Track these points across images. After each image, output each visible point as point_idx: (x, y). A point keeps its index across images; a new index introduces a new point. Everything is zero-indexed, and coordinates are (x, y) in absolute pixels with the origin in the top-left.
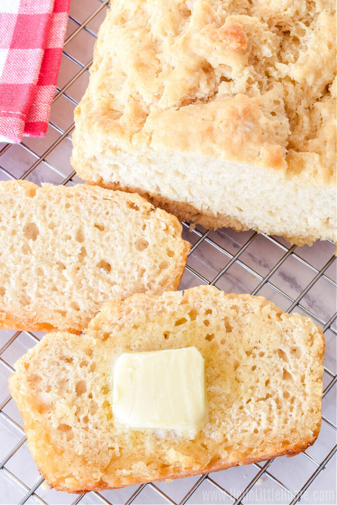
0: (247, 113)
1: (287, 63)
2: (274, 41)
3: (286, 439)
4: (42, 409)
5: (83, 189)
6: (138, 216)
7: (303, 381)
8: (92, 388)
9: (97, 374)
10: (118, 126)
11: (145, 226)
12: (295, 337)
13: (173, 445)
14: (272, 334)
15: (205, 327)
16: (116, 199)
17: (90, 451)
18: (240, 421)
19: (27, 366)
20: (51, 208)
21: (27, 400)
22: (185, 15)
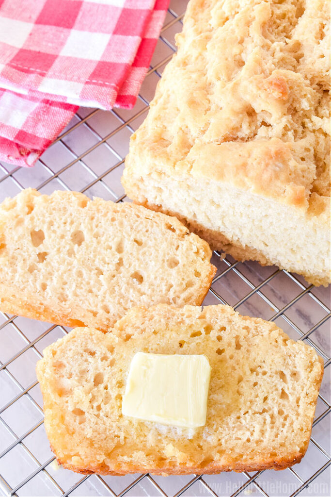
0: (279, 156)
1: (322, 117)
2: (313, 97)
3: (274, 451)
4: (61, 393)
5: (129, 207)
6: (174, 237)
7: (297, 402)
8: (108, 381)
9: (115, 369)
10: (165, 153)
11: (178, 246)
12: (296, 362)
13: (172, 442)
14: (277, 356)
15: (217, 341)
16: (157, 219)
17: (98, 436)
18: (235, 429)
19: (54, 353)
20: (98, 219)
21: (50, 383)
22: (239, 65)
